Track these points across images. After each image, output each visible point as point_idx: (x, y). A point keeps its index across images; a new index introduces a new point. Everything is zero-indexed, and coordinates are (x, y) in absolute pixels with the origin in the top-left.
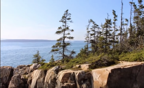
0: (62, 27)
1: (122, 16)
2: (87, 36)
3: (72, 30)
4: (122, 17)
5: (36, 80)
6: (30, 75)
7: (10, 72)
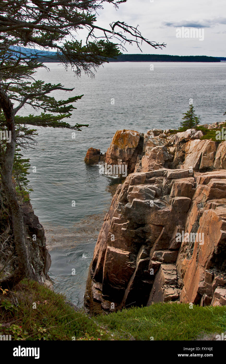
5: (199, 156)
6: (180, 148)
7: (138, 141)
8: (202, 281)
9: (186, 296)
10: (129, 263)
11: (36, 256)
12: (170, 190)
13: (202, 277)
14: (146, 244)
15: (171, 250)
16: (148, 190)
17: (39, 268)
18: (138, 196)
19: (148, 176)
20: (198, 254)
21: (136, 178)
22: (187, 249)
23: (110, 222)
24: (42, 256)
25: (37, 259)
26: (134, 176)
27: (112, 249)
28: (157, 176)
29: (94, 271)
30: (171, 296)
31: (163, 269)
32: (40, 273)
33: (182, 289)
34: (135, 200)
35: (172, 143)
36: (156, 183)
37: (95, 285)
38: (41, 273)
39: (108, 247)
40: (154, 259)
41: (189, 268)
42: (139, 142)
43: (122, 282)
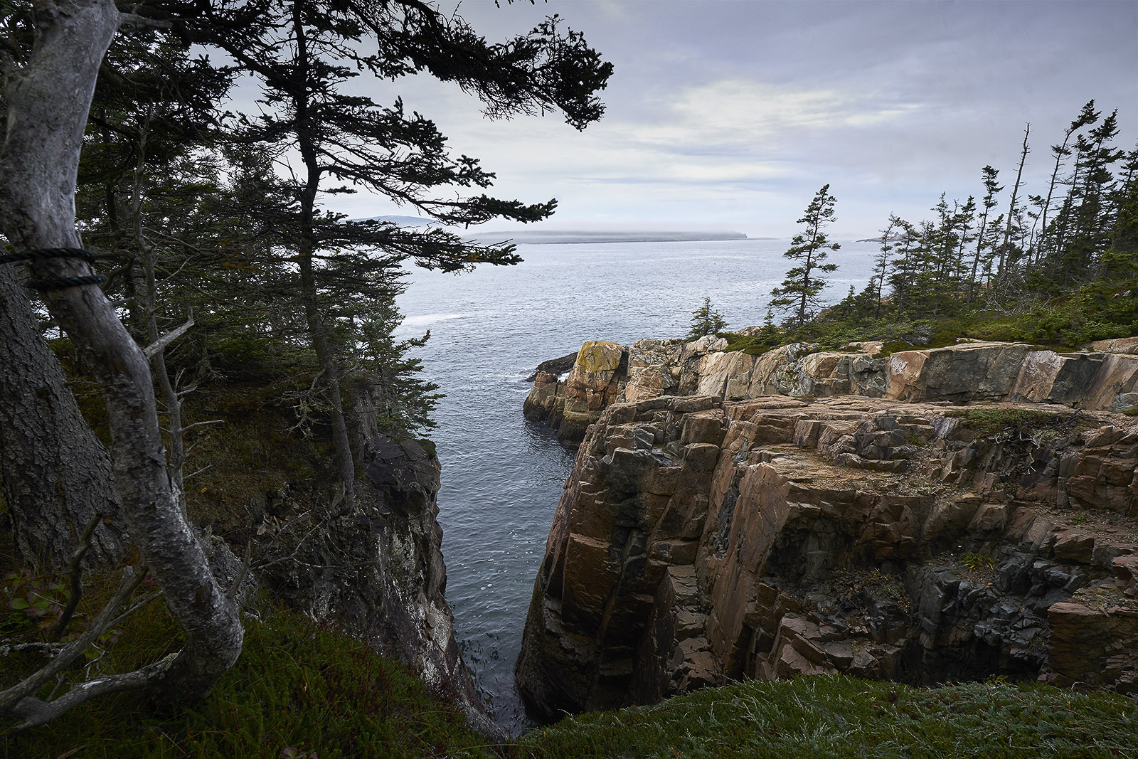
0: (805, 238)
1: (1014, 194)
2: (879, 263)
3: (836, 247)
4: (1014, 198)
5: (723, 379)
6: (689, 368)
7: (618, 358)
8: (752, 601)
9: (718, 628)
10: (609, 564)
11: (405, 555)
12: (679, 431)
13: (751, 594)
14: (640, 530)
15: (684, 539)
16: (641, 432)
17: (411, 585)
18: (624, 443)
19: (640, 408)
20: (739, 547)
21: (619, 412)
22: (715, 539)
23: (575, 492)
24: (420, 556)
25: (408, 564)
26: (616, 408)
27: (579, 539)
28: (657, 409)
29: (547, 579)
30: (690, 627)
31: (672, 576)
32: (414, 594)
33: (709, 614)
34: (617, 450)
35: (676, 361)
36: (654, 422)
37: (548, 604)
38: (416, 597)
39: (572, 535)
40: (656, 557)
41: (722, 576)
42: (621, 361)
43: (597, 598)
